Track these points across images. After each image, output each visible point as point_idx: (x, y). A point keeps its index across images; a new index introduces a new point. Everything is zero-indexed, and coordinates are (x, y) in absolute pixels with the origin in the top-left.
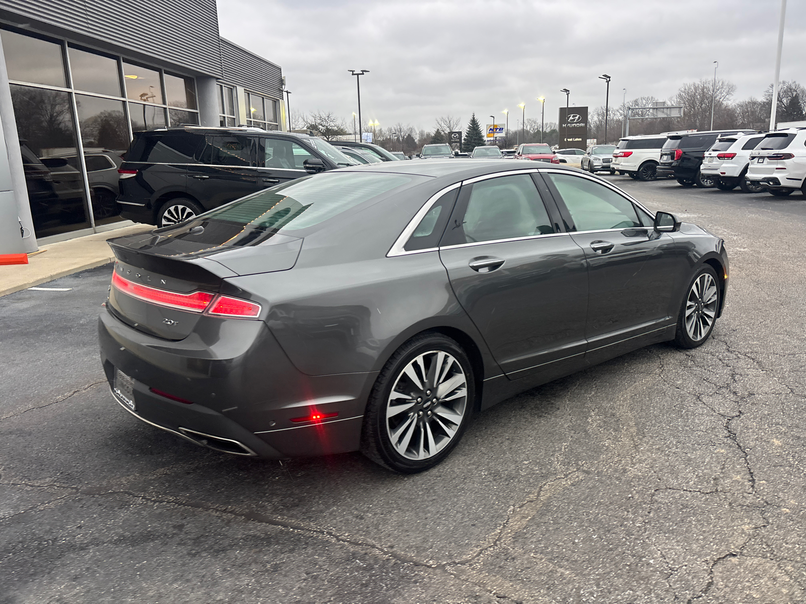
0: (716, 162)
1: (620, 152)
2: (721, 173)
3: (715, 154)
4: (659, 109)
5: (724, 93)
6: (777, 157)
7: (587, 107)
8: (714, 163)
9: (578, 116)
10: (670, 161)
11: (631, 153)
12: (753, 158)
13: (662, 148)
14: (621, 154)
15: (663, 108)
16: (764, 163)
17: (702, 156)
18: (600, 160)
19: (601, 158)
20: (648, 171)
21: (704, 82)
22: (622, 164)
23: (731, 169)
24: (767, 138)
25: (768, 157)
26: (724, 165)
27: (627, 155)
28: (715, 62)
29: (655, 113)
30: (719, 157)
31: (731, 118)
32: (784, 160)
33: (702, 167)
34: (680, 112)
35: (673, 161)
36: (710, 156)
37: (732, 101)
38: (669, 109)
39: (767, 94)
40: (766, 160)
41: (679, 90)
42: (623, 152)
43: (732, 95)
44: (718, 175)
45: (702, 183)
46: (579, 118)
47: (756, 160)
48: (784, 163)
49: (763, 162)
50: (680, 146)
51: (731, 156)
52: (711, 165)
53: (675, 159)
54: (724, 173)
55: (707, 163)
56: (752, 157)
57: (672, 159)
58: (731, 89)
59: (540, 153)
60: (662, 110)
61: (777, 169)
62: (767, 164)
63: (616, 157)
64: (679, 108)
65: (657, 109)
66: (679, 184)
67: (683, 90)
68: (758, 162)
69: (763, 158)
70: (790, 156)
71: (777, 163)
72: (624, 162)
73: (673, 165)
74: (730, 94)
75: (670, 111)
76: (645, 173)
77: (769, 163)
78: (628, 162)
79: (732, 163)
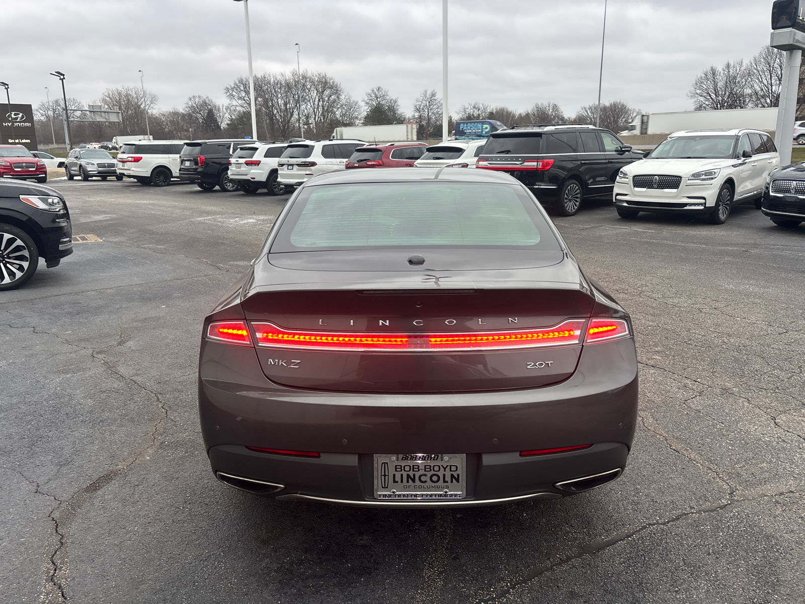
0: (244, 168)
1: (128, 157)
2: (252, 178)
3: (242, 161)
4: (97, 113)
5: (148, 102)
6: (305, 164)
7: (31, 105)
8: (242, 169)
9: (21, 114)
10: (194, 167)
11: (141, 158)
12: (282, 165)
13: (180, 154)
14: (130, 159)
15: (101, 112)
16: (294, 170)
17: (227, 162)
18: (94, 164)
19: (95, 163)
20: (161, 177)
21: (126, 89)
22: (133, 169)
23: (259, 174)
24: (289, 148)
25: (298, 165)
26: (252, 171)
27: (137, 160)
28: (140, 71)
29: (93, 117)
30: (247, 163)
31: (161, 126)
32: (311, 168)
33: (229, 173)
34: (118, 117)
35: (197, 167)
36: (237, 162)
37: (157, 109)
38: (106, 113)
39: (187, 106)
40: (295, 167)
41: (103, 94)
42: (132, 157)
43: (156, 104)
44: (249, 180)
45: (226, 187)
46: (23, 117)
47: (285, 167)
48: (311, 170)
49: (292, 169)
50: (201, 153)
51: (257, 163)
52: (237, 169)
53: (200, 165)
54: (254, 178)
55: (235, 169)
56: (280, 164)
57: (195, 165)
58: (154, 99)
59: (19, 157)
60: (100, 113)
61: (306, 174)
62: (296, 171)
63: (123, 162)
64: (117, 113)
65: (94, 112)
66: (199, 189)
67: (106, 94)
68: (288, 169)
69: (292, 165)
70: (313, 164)
71: (306, 170)
72: (134, 168)
73: (198, 170)
74: (153, 103)
75: (108, 116)
76: (158, 178)
77: (298, 170)
78: (139, 168)
79: (259, 169)
